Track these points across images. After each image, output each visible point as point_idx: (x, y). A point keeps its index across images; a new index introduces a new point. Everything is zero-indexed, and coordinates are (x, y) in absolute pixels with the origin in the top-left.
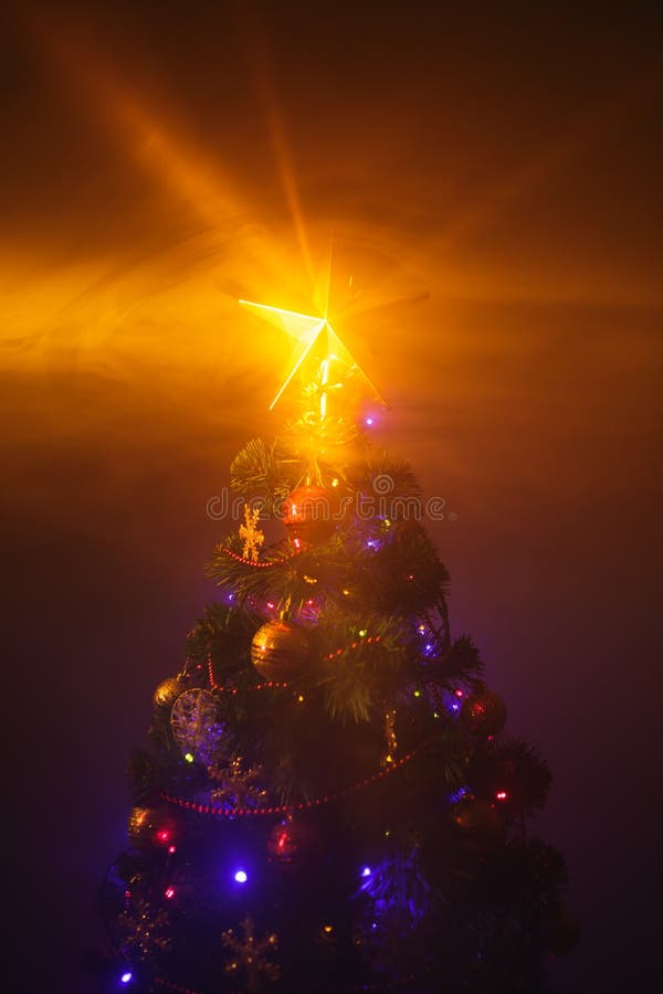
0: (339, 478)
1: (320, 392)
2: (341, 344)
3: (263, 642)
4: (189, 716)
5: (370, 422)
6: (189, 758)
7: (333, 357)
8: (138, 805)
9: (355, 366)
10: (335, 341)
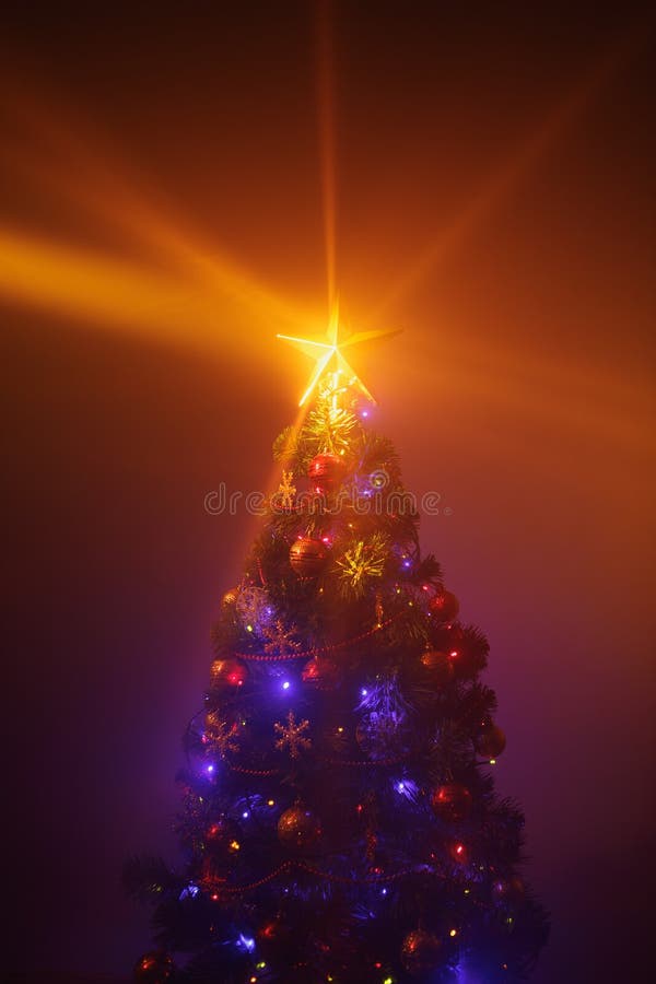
0: (346, 449)
1: (332, 395)
2: (346, 364)
3: (297, 550)
4: (249, 604)
5: (365, 414)
6: (250, 628)
7: (340, 372)
8: (217, 659)
9: (355, 378)
10: (342, 361)
